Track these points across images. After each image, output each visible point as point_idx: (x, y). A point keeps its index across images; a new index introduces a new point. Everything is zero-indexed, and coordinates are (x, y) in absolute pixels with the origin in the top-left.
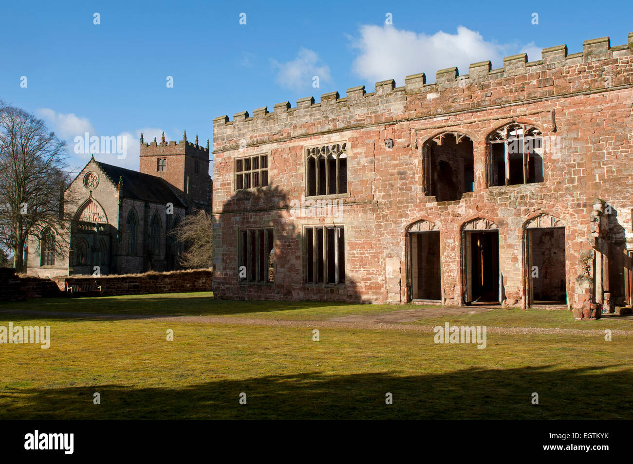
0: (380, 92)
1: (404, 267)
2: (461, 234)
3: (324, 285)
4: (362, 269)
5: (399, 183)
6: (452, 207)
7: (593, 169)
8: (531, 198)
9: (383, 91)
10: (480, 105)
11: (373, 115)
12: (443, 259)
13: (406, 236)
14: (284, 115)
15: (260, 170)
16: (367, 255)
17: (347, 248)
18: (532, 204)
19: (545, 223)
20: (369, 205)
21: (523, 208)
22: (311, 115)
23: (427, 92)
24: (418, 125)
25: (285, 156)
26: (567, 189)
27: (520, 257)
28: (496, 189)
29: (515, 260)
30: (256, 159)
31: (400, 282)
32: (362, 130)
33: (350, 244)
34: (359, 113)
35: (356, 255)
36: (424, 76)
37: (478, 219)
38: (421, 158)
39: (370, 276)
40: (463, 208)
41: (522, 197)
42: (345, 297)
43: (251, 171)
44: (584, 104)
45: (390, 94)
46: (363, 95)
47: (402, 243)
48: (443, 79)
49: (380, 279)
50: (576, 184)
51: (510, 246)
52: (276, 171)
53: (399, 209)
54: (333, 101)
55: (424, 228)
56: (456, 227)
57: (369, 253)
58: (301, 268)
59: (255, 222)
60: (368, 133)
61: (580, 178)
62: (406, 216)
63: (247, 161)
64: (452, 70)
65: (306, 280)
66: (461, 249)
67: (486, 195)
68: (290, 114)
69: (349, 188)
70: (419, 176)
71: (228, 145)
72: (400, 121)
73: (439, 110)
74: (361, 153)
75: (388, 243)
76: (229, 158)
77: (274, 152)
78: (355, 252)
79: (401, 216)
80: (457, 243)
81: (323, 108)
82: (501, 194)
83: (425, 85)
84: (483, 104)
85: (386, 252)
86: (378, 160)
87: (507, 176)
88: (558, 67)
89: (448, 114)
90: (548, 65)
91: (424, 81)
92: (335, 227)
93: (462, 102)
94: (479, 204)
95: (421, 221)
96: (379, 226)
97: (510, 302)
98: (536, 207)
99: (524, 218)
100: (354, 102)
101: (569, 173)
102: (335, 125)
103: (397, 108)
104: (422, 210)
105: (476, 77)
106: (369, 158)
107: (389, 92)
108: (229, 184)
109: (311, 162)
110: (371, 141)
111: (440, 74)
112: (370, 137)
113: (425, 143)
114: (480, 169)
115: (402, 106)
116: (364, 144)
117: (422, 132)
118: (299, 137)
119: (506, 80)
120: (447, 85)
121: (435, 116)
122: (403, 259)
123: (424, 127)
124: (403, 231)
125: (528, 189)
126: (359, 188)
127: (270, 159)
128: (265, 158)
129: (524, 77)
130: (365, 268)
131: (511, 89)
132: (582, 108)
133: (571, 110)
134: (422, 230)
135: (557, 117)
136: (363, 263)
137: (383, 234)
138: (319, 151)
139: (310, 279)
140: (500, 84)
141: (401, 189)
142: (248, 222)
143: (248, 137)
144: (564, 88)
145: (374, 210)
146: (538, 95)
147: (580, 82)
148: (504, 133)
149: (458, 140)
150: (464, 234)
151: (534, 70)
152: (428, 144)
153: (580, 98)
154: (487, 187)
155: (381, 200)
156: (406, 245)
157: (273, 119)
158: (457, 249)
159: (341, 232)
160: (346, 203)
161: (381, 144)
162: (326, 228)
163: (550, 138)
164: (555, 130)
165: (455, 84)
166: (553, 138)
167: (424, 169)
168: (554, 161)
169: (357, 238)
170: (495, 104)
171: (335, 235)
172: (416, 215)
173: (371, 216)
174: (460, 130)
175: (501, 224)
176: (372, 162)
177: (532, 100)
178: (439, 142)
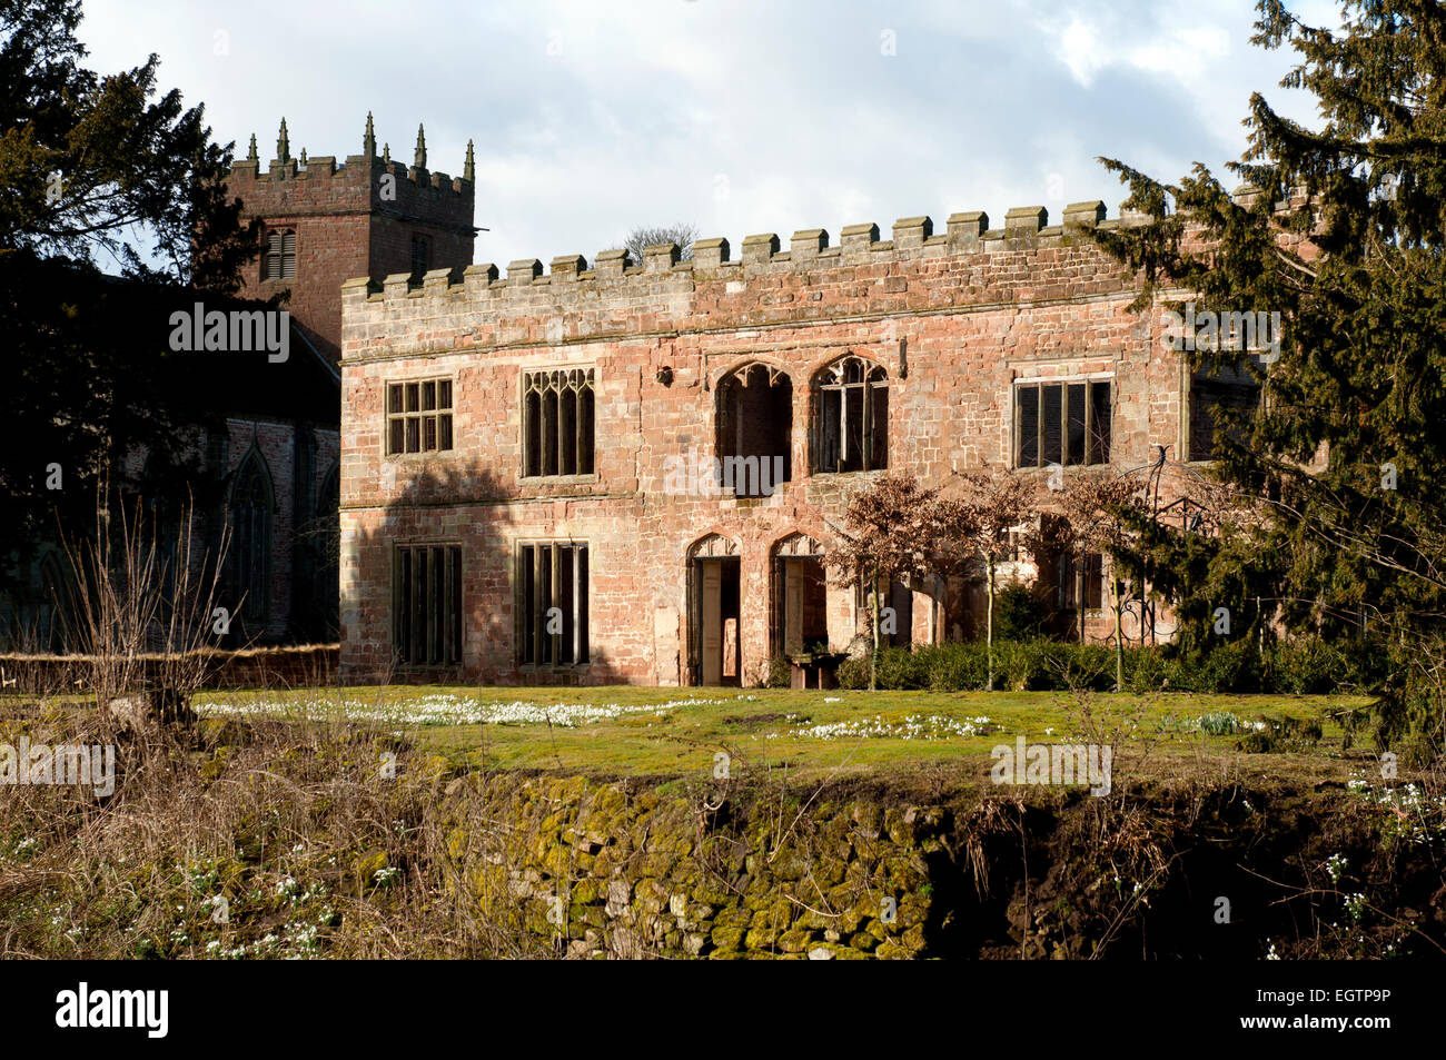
0: (652, 268)
1: (684, 628)
2: (772, 562)
3: (551, 669)
4: (617, 633)
6: (759, 511)
7: (949, 450)
9: (657, 267)
10: (803, 316)
11: (640, 314)
12: (744, 612)
13: (689, 564)
14: (484, 294)
15: (436, 412)
16: (625, 603)
17: (592, 589)
20: (633, 502)
22: (532, 301)
23: (726, 280)
24: (711, 343)
25: (485, 385)
28: (823, 479)
29: (845, 611)
30: (429, 386)
31: (678, 657)
32: (622, 344)
33: (598, 580)
34: (617, 307)
35: (608, 604)
36: (724, 246)
37: (797, 535)
38: (714, 411)
39: (630, 647)
40: (776, 512)
43: (419, 414)
44: (943, 330)
45: (669, 275)
46: (624, 270)
47: (682, 580)
48: (752, 256)
49: (645, 651)
50: (927, 476)
51: (839, 586)
52: (466, 418)
54: (572, 277)
55: (719, 549)
56: (764, 550)
57: (629, 599)
58: (512, 632)
59: (426, 530)
60: (631, 350)
61: (933, 466)
62: (689, 525)
63: (413, 388)
64: (763, 239)
65: (522, 658)
66: (772, 592)
67: (807, 490)
68: (495, 292)
69: (599, 464)
70: (709, 447)
71: (373, 349)
72: (683, 333)
73: (744, 317)
74: (617, 393)
75: (659, 579)
76: (376, 379)
77: (465, 374)
78: (605, 597)
79: (680, 525)
80: (765, 581)
81: (554, 289)
82: (829, 488)
83: (725, 263)
84: (808, 314)
85: (656, 596)
86: (647, 408)
87: (843, 454)
88: (913, 259)
89: (756, 326)
90: (900, 253)
91: (724, 256)
92: (573, 544)
93: (778, 306)
94: (799, 506)
95: (712, 536)
96: (645, 545)
100: (609, 284)
101: (919, 455)
102: (574, 329)
103: (676, 304)
104: (713, 515)
105: (800, 260)
106: (631, 404)
107: (666, 270)
108: (374, 440)
109: (533, 399)
110: (633, 369)
111: (750, 247)
112: (633, 361)
113: (721, 382)
114: (800, 437)
115: (687, 303)
116: (624, 374)
117: (717, 358)
118: (513, 346)
119: (842, 273)
120: (758, 266)
121: (736, 328)
122: (684, 610)
123: (720, 348)
124: (682, 555)
125: (867, 479)
126: (614, 464)
127: (456, 389)
128: (446, 386)
129: (868, 271)
130: (620, 629)
131: (849, 291)
132: (941, 339)
133: (928, 341)
134: (715, 554)
135: (910, 350)
136: (618, 618)
137: (651, 560)
138: (546, 381)
139: (526, 656)
140: (833, 278)
142: (413, 530)
143: (414, 334)
144: (919, 299)
145: (637, 512)
146: (884, 306)
147: (940, 290)
148: (839, 373)
149: (772, 381)
150: (779, 565)
151: (882, 258)
152: (728, 385)
153: (939, 319)
154: (811, 474)
155: (648, 491)
156: (688, 583)
157: (462, 299)
158: (765, 592)
159: (584, 554)
160: (591, 494)
161: (652, 375)
162: (559, 547)
163: (896, 388)
164: (904, 375)
165: (769, 269)
166: (902, 389)
167: (718, 432)
168: (901, 433)
169: (608, 567)
170: (824, 315)
171: (571, 559)
172: (704, 524)
173: (631, 523)
174: (776, 362)
175: (827, 545)
176: (637, 412)
177: (876, 315)
178: (744, 380)
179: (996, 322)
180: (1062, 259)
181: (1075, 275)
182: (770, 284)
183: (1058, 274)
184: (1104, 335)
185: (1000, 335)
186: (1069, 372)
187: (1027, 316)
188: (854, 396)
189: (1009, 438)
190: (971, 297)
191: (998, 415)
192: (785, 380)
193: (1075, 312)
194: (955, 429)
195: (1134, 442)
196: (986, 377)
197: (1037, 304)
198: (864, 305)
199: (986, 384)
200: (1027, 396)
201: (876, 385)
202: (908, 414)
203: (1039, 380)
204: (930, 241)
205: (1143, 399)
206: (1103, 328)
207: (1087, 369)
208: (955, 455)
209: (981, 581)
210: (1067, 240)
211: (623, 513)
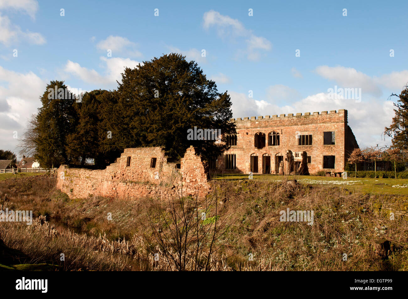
0: (245, 120)
1: (250, 165)
3: (231, 169)
4: (240, 165)
5: (249, 144)
6: (261, 150)
10: (267, 126)
11: (243, 126)
12: (258, 163)
17: (236, 160)
18: (277, 150)
19: (280, 155)
20: (242, 149)
21: (275, 151)
23: (256, 122)
24: (254, 129)
27: (274, 162)
28: (270, 146)
29: (273, 163)
31: (249, 168)
32: (240, 129)
33: (237, 158)
36: (255, 117)
37: (266, 153)
38: (254, 138)
39: (242, 167)
40: (263, 151)
41: (275, 149)
42: (236, 173)
45: (248, 121)
46: (241, 120)
47: (250, 159)
48: (259, 119)
49: (244, 168)
50: (285, 146)
51: (272, 160)
53: (249, 150)
55: (255, 155)
56: (261, 155)
57: (242, 161)
58: (225, 165)
60: (242, 130)
62: (251, 152)
64: (261, 117)
66: (263, 160)
67: (268, 148)
69: (237, 144)
70: (253, 142)
72: (249, 128)
73: (258, 126)
74: (240, 136)
75: (246, 159)
78: (238, 161)
79: (249, 152)
80: (262, 159)
82: (271, 148)
85: (246, 161)
87: (273, 143)
88: (283, 119)
89: (260, 127)
90: (281, 118)
91: (255, 119)
93: (263, 125)
94: (266, 150)
95: (254, 153)
96: (244, 154)
97: (272, 173)
99: (275, 153)
100: (239, 122)
101: (284, 144)
103: (249, 125)
105: (266, 119)
111: (259, 118)
112: (242, 132)
114: (267, 141)
117: (254, 131)
119: (273, 121)
120: (260, 120)
121: (257, 128)
122: (250, 163)
124: (250, 156)
125: (276, 147)
126: (240, 144)
129: (276, 121)
131: (274, 123)
132: (287, 129)
133: (285, 129)
135: (282, 131)
136: (240, 163)
137: (245, 156)
139: (227, 168)
140: (271, 122)
141: (250, 145)
144: (284, 124)
145: (243, 150)
146: (279, 125)
147: (287, 123)
148: (272, 133)
149: (262, 134)
150: (263, 157)
151: (278, 119)
152: (256, 135)
153: (287, 127)
154: (268, 146)
155: (245, 148)
156: (251, 160)
158: (262, 160)
159: (235, 155)
160: (236, 148)
161: (245, 134)
162: (231, 154)
163: (281, 136)
164: (282, 134)
165: (262, 120)
166: (281, 135)
167: (255, 141)
168: (282, 141)
170: (270, 126)
171: (233, 156)
172: (253, 152)
173: (242, 152)
174: (263, 132)
175: (271, 155)
176: (243, 138)
177: (278, 126)
178: (258, 134)
179: (295, 127)
180: (304, 120)
181: (306, 121)
182: (262, 122)
184: (311, 129)
185: (296, 129)
186: (306, 134)
187: (300, 126)
188: (274, 136)
189: (297, 142)
190: (291, 124)
191: (295, 139)
192: (264, 134)
193: (307, 126)
194: (289, 141)
195: (315, 142)
197: (301, 125)
198: (276, 125)
199: (294, 135)
200: (300, 137)
201: (277, 135)
202: (282, 138)
203: (301, 134)
204: (285, 117)
205: (317, 137)
206: (311, 128)
207: (308, 133)
208: (289, 144)
209: (293, 159)
210: (305, 117)
211: (241, 150)
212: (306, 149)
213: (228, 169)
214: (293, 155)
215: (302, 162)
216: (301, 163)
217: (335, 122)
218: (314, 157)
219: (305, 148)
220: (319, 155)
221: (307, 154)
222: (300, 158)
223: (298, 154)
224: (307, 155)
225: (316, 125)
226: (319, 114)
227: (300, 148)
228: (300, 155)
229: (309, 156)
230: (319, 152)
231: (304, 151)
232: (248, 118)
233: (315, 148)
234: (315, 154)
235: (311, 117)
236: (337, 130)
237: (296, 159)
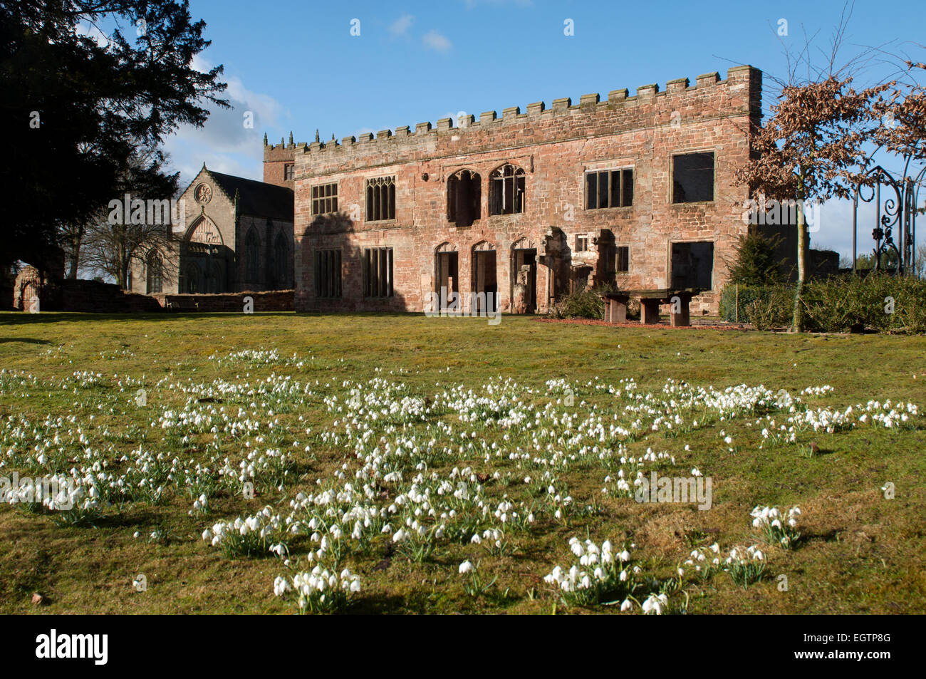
0: (419, 133)
1: (434, 282)
2: (472, 254)
3: (378, 299)
4: (405, 284)
5: (431, 211)
6: (468, 232)
7: (554, 203)
8: (516, 225)
9: (422, 131)
10: (486, 148)
11: (414, 152)
13: (436, 255)
14: (350, 148)
15: (331, 197)
16: (408, 272)
17: (395, 266)
18: (517, 230)
19: (525, 245)
20: (411, 230)
21: (511, 233)
22: (369, 150)
23: (451, 135)
24: (445, 162)
25: (350, 185)
26: (538, 218)
27: (509, 272)
28: (495, 218)
29: (505, 274)
30: (328, 187)
32: (407, 165)
33: (397, 262)
34: (404, 150)
35: (401, 272)
36: (451, 121)
37: (483, 242)
38: (446, 191)
39: (411, 290)
40: (474, 233)
41: (511, 224)
42: (393, 308)
43: (324, 198)
44: (551, 150)
45: (426, 135)
46: (408, 134)
47: (433, 262)
48: (463, 124)
49: (417, 292)
50: (544, 214)
51: (503, 263)
52: (343, 198)
53: (430, 230)
54: (386, 139)
55: (449, 249)
56: (468, 248)
57: (410, 270)
58: (362, 284)
59: (327, 244)
60: (410, 167)
61: (546, 210)
62: (436, 239)
63: (322, 188)
66: (472, 266)
67: (488, 223)
68: (354, 147)
69: (397, 215)
70: (444, 206)
71: (306, 173)
72: (433, 159)
73: (459, 150)
74: (404, 185)
75: (423, 261)
76: (308, 185)
77: (343, 181)
78: (400, 269)
79: (432, 239)
80: (469, 262)
81: (378, 144)
82: (498, 221)
83: (451, 128)
84: (488, 147)
85: (421, 269)
86: (417, 191)
87: (504, 207)
88: (536, 120)
89: (465, 154)
90: (530, 118)
91: (451, 125)
92: (387, 248)
93: (474, 145)
94: (484, 230)
95: (446, 243)
96: (417, 247)
97: (502, 307)
98: (519, 232)
99: (512, 241)
100: (401, 140)
101: (540, 206)
102: (387, 160)
103: (430, 147)
104: (446, 234)
105: (484, 124)
106: (411, 190)
107: (426, 133)
108: (307, 209)
109: (370, 190)
110: (412, 175)
111: (461, 120)
112: (412, 171)
113: (449, 178)
114: (484, 201)
115: (434, 146)
116: (407, 176)
117: (448, 168)
118: (361, 168)
119: (504, 128)
120: (465, 129)
121: (456, 155)
122: (434, 274)
123: (449, 164)
124: (433, 251)
125: (515, 217)
126: (404, 215)
127: (339, 187)
128: (335, 186)
129: (515, 127)
130: (407, 283)
131: (506, 136)
132: (550, 154)
133: (544, 155)
134: (447, 251)
135: (535, 160)
136: (406, 278)
137: (420, 254)
138: (375, 182)
139: (368, 294)
140: (499, 131)
141: (433, 216)
142: (322, 244)
143: (322, 166)
144: (539, 137)
145: (413, 234)
146: (523, 142)
147: (549, 134)
148: (502, 172)
149: (472, 177)
150: (475, 255)
151: (522, 121)
152: (452, 179)
153: (549, 146)
154: (489, 216)
155: (418, 225)
156: (436, 263)
157: (341, 151)
158: (469, 266)
159: (391, 252)
160: (394, 227)
161: (420, 177)
162: (381, 249)
163: (529, 177)
164: (532, 171)
165: (470, 129)
166: (531, 177)
167: (448, 199)
168: (531, 196)
169: (401, 257)
170: (496, 147)
171: (386, 254)
172: (442, 238)
173: (412, 239)
174: (473, 168)
175: (497, 245)
176: (413, 193)
177: (520, 146)
178: (459, 177)
179: (576, 146)
180: (608, 116)
181: (614, 122)
182: (471, 135)
183: (606, 122)
184: (629, 148)
185: (578, 151)
186: (612, 166)
187: (591, 142)
188: (509, 182)
189: (582, 196)
190: (564, 135)
191: (577, 186)
192: (478, 176)
193: (615, 139)
194: (557, 194)
195: (645, 195)
196: (571, 170)
197: (596, 136)
198: (514, 142)
199: (571, 173)
200: (591, 178)
201: (519, 176)
202: (534, 188)
203: (597, 170)
204: (544, 112)
205: (649, 176)
206: (629, 145)
207: (621, 164)
208: (557, 205)
209: (569, 259)
210: (610, 107)
211: (407, 235)
212: (611, 222)
213: (371, 299)
214: (569, 245)
215: (595, 270)
216: (593, 273)
217: (716, 115)
218: (638, 251)
219: (607, 218)
220: (656, 240)
221: (614, 238)
222: (591, 255)
223: (586, 240)
224: (616, 242)
225: (648, 132)
226: (660, 90)
227: (592, 217)
228: (591, 245)
229: (621, 248)
230: (658, 232)
231: (605, 227)
232: (429, 126)
233: (643, 219)
234: (643, 238)
235: (630, 105)
236: (720, 146)
237: (576, 259)
